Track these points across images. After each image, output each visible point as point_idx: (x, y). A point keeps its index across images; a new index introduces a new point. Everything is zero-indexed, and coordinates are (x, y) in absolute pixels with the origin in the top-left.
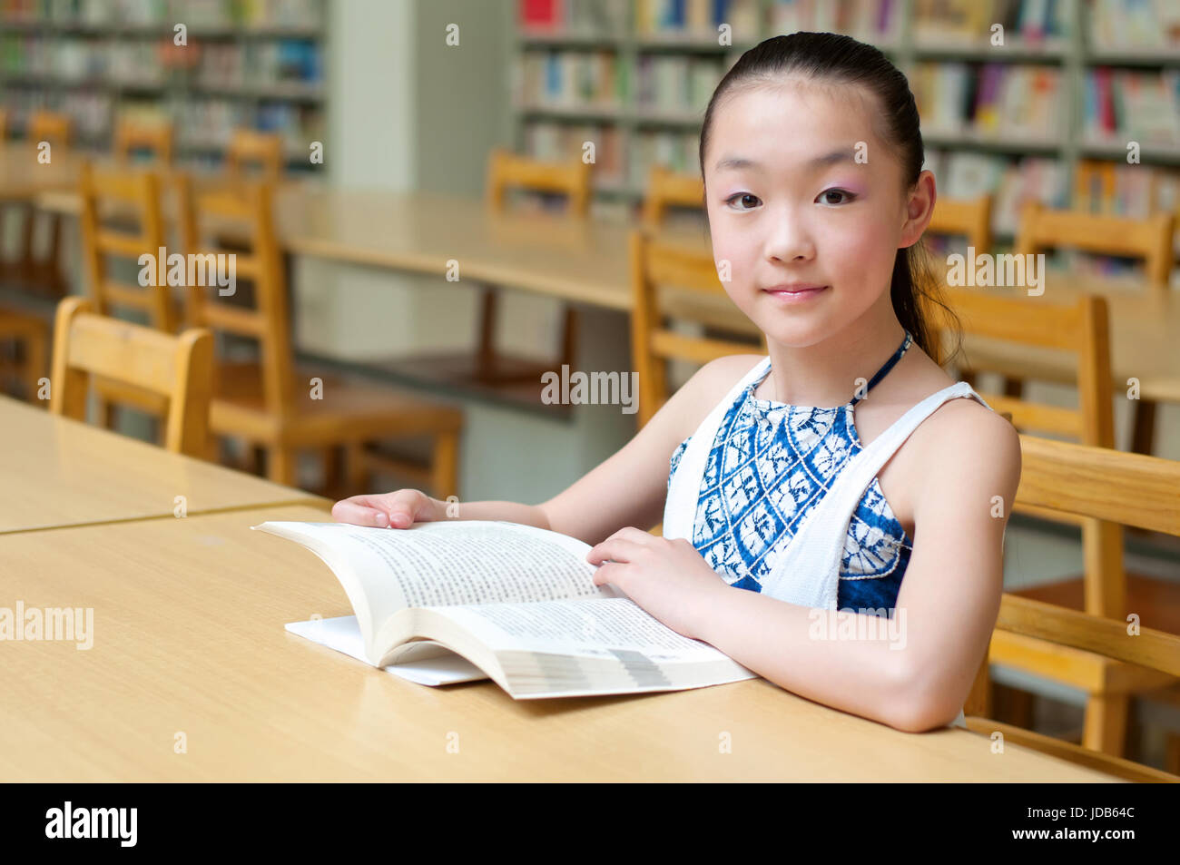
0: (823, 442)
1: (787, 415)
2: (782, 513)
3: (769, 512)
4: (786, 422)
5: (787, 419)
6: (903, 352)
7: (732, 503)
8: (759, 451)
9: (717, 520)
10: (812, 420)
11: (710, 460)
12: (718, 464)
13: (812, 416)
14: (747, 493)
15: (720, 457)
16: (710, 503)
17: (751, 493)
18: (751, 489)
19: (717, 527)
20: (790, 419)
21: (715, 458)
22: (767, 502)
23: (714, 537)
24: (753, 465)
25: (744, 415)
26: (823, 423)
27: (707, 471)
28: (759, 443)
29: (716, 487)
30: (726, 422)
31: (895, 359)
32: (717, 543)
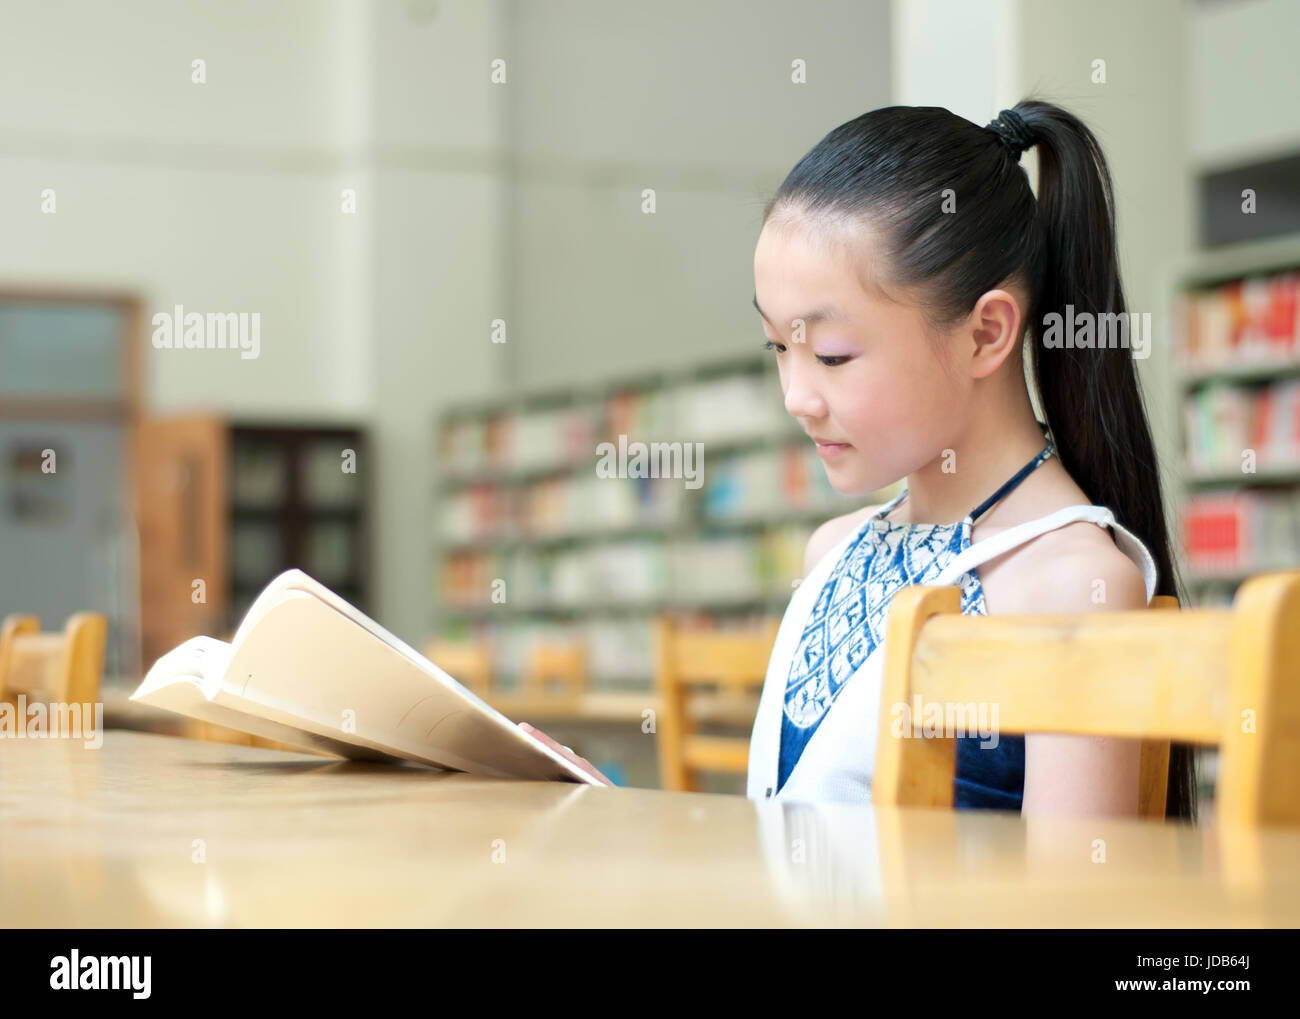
0: (935, 560)
1: (907, 535)
2: (878, 636)
3: (866, 636)
4: (904, 543)
5: (905, 540)
6: (1040, 462)
7: (833, 634)
8: (872, 576)
9: (815, 654)
10: (930, 538)
11: (822, 594)
12: (830, 597)
13: (931, 534)
14: (850, 620)
15: (832, 589)
16: (814, 637)
17: (853, 619)
18: (855, 616)
19: (814, 660)
20: (909, 539)
21: (828, 591)
22: (867, 626)
23: (810, 672)
24: (863, 591)
25: (866, 543)
26: (941, 540)
27: (817, 605)
28: (874, 569)
29: (822, 621)
30: (847, 554)
31: (1030, 469)
32: (811, 678)
